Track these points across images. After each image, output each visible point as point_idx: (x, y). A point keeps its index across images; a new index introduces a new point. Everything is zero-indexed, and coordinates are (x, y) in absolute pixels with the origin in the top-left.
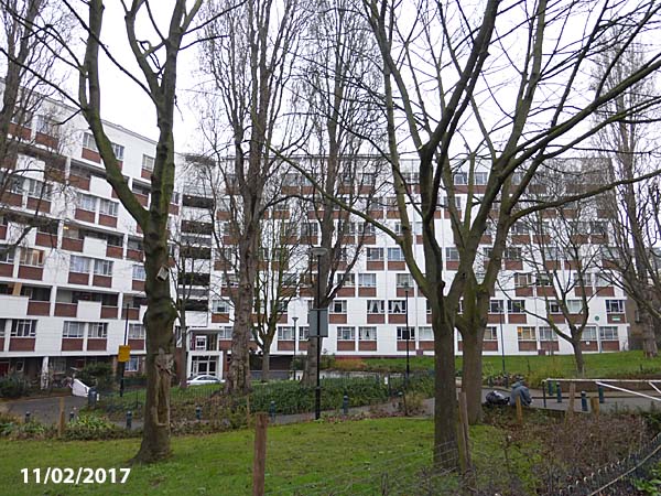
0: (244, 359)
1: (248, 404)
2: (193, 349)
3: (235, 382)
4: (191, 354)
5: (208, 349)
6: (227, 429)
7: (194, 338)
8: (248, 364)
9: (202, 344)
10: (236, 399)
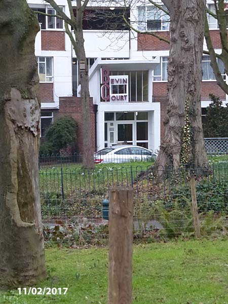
0: (192, 114)
1: (195, 194)
2: (105, 98)
3: (177, 157)
4: (104, 108)
5: (132, 99)
6: (158, 238)
7: (105, 80)
8: (198, 124)
9: (121, 89)
10: (178, 188)
